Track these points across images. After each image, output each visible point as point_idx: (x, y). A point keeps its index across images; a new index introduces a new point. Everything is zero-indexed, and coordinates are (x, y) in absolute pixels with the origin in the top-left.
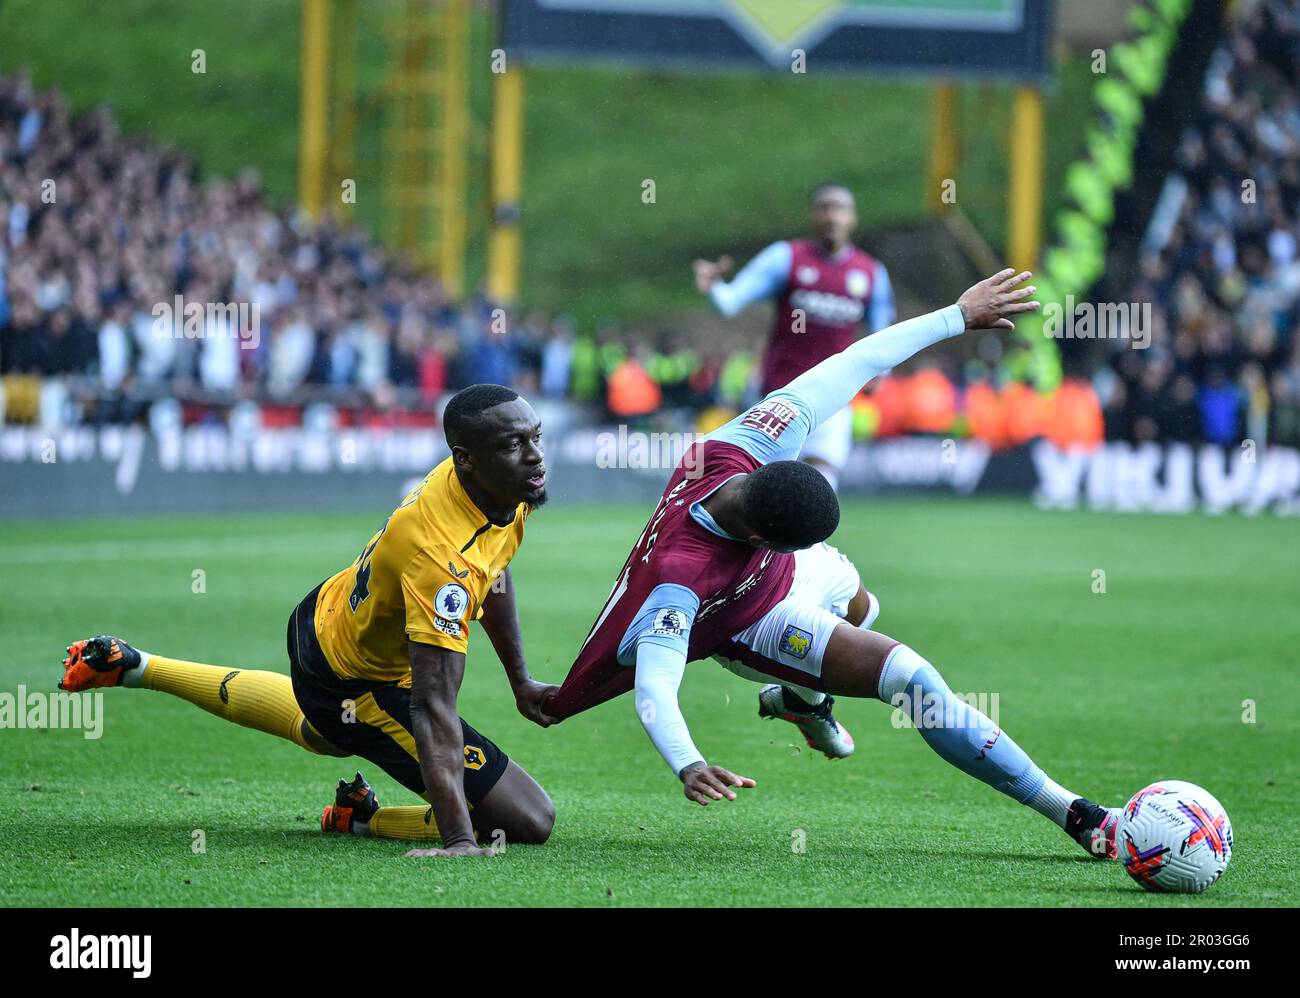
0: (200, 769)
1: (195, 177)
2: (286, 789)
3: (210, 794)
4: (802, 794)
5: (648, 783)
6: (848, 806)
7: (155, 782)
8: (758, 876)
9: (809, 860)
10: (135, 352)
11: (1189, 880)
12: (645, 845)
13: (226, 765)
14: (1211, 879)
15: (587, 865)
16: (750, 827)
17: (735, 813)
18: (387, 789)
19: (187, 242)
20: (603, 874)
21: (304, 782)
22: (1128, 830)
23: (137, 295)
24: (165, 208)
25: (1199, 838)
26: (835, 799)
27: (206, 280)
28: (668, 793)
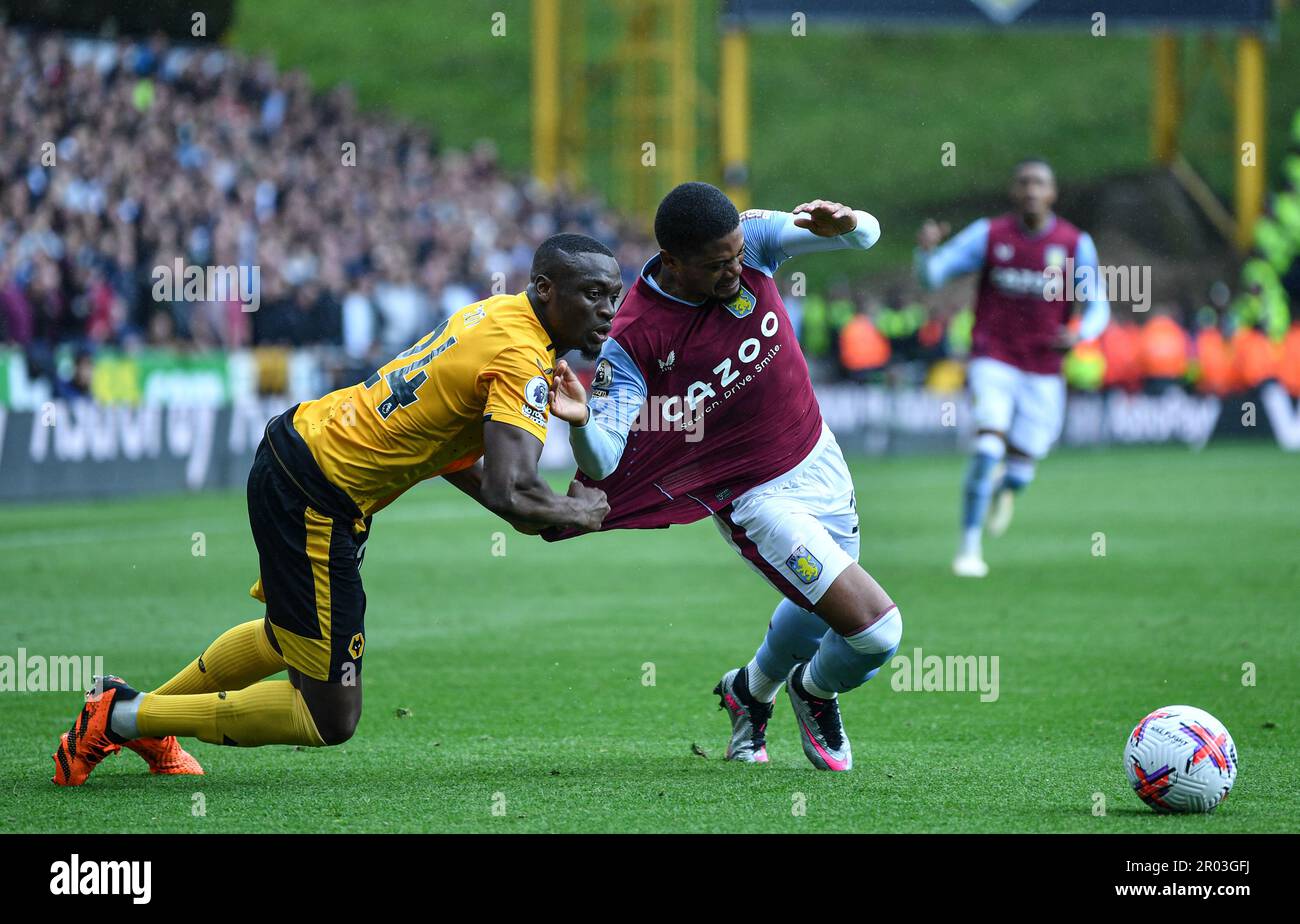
0: (457, 726)
1: (434, 151)
2: (540, 745)
3: (467, 750)
4: (1047, 739)
5: (894, 731)
6: (1094, 750)
7: (413, 740)
8: (1008, 822)
9: (1057, 804)
10: (380, 321)
11: (1197, 798)
12: (894, 793)
13: (482, 722)
14: (1218, 796)
15: (837, 813)
16: (997, 773)
17: (982, 760)
18: (639, 743)
19: (427, 214)
20: (854, 822)
21: (557, 737)
22: (1135, 755)
23: (379, 267)
24: (403, 180)
25: (1203, 756)
26: (1080, 743)
27: (445, 249)
28: (914, 741)
